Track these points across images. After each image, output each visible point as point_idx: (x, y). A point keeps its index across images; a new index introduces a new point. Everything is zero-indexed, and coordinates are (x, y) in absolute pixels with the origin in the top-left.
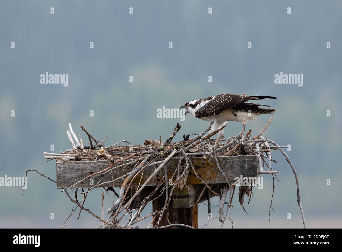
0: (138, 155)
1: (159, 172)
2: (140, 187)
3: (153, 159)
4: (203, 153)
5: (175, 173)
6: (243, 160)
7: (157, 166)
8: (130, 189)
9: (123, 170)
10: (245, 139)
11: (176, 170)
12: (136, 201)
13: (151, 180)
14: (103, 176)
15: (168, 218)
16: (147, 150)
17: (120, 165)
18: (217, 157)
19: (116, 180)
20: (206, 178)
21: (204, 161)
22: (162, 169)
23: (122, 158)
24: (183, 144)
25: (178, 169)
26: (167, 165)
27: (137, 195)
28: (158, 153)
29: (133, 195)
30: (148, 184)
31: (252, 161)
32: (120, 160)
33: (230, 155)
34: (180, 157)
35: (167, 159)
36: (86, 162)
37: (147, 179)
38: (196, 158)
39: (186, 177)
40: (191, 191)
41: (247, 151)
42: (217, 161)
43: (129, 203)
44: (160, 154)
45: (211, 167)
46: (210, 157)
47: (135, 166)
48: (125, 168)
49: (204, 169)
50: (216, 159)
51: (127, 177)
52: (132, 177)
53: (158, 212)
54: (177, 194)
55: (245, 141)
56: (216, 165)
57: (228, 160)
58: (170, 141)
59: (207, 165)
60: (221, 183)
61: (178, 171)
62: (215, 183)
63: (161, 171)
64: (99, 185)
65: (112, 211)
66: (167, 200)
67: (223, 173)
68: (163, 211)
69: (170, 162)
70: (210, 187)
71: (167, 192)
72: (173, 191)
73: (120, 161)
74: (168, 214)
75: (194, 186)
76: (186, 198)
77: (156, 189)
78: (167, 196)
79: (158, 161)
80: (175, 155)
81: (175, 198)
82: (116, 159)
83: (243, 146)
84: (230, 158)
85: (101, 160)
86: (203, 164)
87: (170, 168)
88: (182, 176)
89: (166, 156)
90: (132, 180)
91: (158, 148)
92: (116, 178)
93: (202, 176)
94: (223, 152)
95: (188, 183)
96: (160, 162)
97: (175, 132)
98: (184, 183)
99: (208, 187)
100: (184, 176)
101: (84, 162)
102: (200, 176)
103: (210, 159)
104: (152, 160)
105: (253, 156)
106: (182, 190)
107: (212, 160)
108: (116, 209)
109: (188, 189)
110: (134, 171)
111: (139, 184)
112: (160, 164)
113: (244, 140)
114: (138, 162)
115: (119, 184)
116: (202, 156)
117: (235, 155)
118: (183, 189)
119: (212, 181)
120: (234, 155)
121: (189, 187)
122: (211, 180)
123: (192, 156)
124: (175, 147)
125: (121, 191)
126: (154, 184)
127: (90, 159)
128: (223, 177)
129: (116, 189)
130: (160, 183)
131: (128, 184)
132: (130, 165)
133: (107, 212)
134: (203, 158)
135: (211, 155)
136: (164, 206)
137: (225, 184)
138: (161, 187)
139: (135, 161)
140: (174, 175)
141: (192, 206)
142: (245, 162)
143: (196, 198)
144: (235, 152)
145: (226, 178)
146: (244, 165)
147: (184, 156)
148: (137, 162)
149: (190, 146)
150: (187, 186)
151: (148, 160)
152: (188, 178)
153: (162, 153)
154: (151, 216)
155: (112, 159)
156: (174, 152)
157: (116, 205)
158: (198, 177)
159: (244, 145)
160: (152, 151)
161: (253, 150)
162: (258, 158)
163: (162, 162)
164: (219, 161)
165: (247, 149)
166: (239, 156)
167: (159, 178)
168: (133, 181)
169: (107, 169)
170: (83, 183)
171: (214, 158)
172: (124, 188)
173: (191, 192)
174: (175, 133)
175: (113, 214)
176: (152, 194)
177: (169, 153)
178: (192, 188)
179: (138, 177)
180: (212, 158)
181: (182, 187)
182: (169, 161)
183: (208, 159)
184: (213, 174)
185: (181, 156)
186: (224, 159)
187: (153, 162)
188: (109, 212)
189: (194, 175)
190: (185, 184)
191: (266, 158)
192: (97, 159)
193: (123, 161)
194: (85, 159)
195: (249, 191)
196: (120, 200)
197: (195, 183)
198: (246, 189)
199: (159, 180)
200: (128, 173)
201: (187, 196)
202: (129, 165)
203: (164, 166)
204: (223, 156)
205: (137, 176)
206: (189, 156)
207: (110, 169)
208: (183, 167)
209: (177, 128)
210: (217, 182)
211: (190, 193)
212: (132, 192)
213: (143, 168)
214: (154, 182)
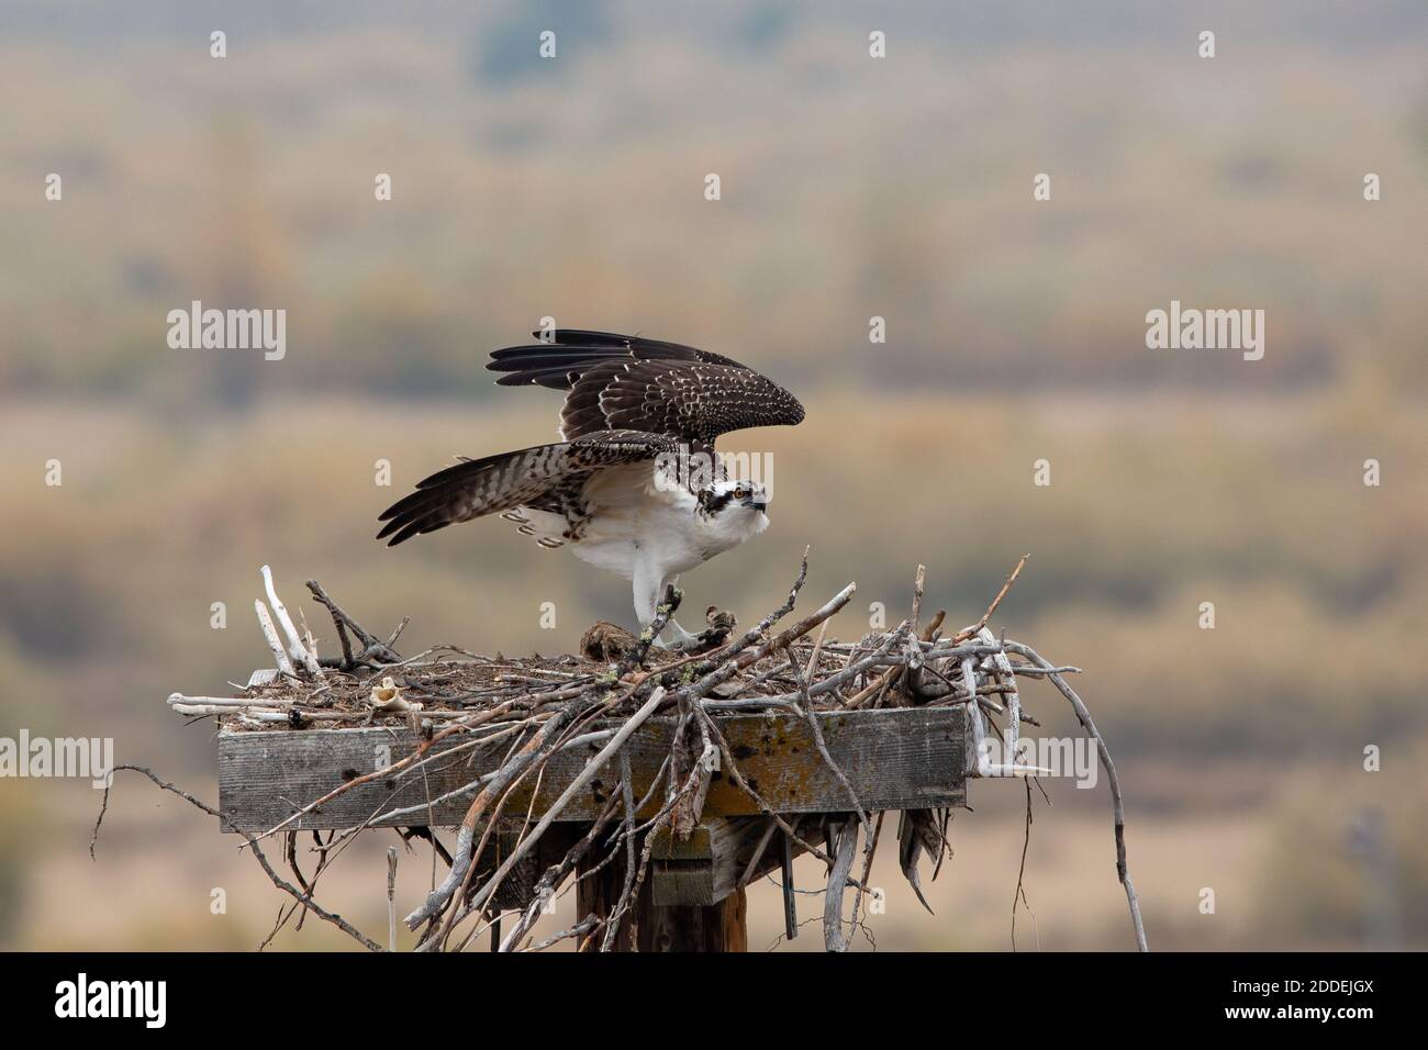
0: (523, 708)
1: (601, 770)
2: (533, 825)
3: (578, 722)
4: (765, 698)
5: (660, 774)
6: (912, 724)
7: (594, 748)
8: (493, 836)
9: (469, 765)
10: (921, 646)
11: (665, 764)
12: (514, 880)
13: (573, 799)
14: (391, 784)
15: (635, 944)
16: (557, 686)
17: (457, 744)
18: (816, 715)
19: (440, 801)
20: (774, 792)
21: (769, 727)
22: (611, 758)
23: (464, 717)
24: (689, 666)
25: (670, 760)
26: (633, 743)
27: (521, 859)
28: (597, 701)
29: (503, 859)
30: (559, 815)
31: (947, 729)
32: (454, 727)
33: (865, 707)
34: (678, 713)
35: (632, 722)
36: (329, 734)
37: (559, 796)
38: (738, 716)
39: (702, 790)
40: (722, 841)
41: (929, 689)
42: (818, 730)
43: (492, 886)
44: (603, 706)
45: (795, 750)
46: (789, 714)
47: (512, 749)
48: (476, 757)
49: (767, 760)
50: (814, 720)
51: (483, 793)
52: (502, 791)
53: (599, 921)
54: (670, 855)
55: (921, 656)
56: (813, 742)
57: (858, 727)
58: (640, 652)
59: (781, 742)
60: (832, 810)
61: (673, 769)
62: (810, 810)
63: (608, 766)
64: (376, 820)
65: (428, 920)
66: (629, 875)
67: (840, 775)
68: (617, 917)
69: (642, 735)
70: (790, 824)
71: (630, 847)
72: (655, 841)
73: (457, 732)
74: (634, 928)
75: (730, 823)
76: (700, 868)
77: (590, 836)
78: (631, 861)
79: (596, 728)
80: (661, 708)
81: (662, 868)
82: (441, 719)
83: (914, 674)
84: (866, 718)
85: (385, 727)
86: (766, 739)
87: (641, 754)
88: (687, 787)
89: (628, 710)
90: (502, 801)
91: (598, 680)
92: (438, 791)
93: (762, 785)
94: (839, 694)
95: (709, 810)
96: (606, 732)
97: (661, 618)
98: (694, 814)
99: (784, 824)
100: (694, 788)
101: (321, 733)
102: (753, 784)
103: (793, 723)
104: (574, 726)
105: (951, 708)
106: (687, 838)
107: (797, 726)
108: (443, 911)
109: (708, 836)
110: (508, 768)
111: (526, 816)
112: (604, 742)
113: (918, 650)
114: (524, 733)
115: (453, 814)
116: (760, 708)
117: (885, 705)
118: (692, 834)
119: (798, 804)
120: (882, 707)
121: (711, 829)
122: (794, 800)
123: (723, 710)
124: (659, 676)
125: (459, 842)
126: (582, 816)
127: (345, 722)
128: (841, 789)
129: (440, 833)
130: (605, 811)
131: (485, 816)
132: (492, 743)
133: (408, 923)
134: (765, 719)
135: (796, 706)
136: (622, 899)
137: (848, 813)
138: (610, 826)
139: (512, 730)
140: (656, 781)
141: (725, 896)
142: (922, 732)
143: (741, 864)
144: (884, 695)
145: (852, 792)
146: (920, 745)
147: (692, 710)
148: (519, 732)
149: (717, 676)
150: (707, 824)
151: (561, 727)
152: (709, 793)
153: (610, 698)
154: (572, 937)
155: (426, 723)
156: (658, 695)
157: (442, 898)
158: (747, 787)
159: (919, 669)
160: (574, 690)
161: (952, 683)
162: (970, 715)
163: (613, 736)
164: (825, 729)
165: (927, 683)
166: (901, 709)
167: (600, 792)
168: (505, 804)
169: (405, 760)
170: (318, 812)
171: (806, 719)
172: (471, 834)
173: (720, 843)
174: (658, 621)
175: (428, 930)
176: (574, 855)
177: (639, 698)
178: (725, 831)
179: (525, 790)
180: (798, 717)
181: (686, 828)
182: (637, 730)
183: (784, 720)
184: (804, 778)
185: (684, 711)
186: (843, 722)
187: (580, 732)
188: (415, 924)
189: (733, 781)
190: (698, 816)
191: (1000, 712)
192: (371, 723)
193: (466, 731)
194: (325, 724)
195: (936, 837)
196: (454, 878)
197: (736, 812)
198: (928, 830)
199: (599, 799)
200: (487, 777)
201: (706, 862)
202: (487, 745)
203: (621, 747)
204: (838, 711)
205: (517, 786)
206: (712, 712)
207: (419, 761)
208: (691, 753)
209: (667, 603)
210: (816, 807)
211: (716, 849)
212: (501, 846)
213: (541, 755)
214: (583, 809)
